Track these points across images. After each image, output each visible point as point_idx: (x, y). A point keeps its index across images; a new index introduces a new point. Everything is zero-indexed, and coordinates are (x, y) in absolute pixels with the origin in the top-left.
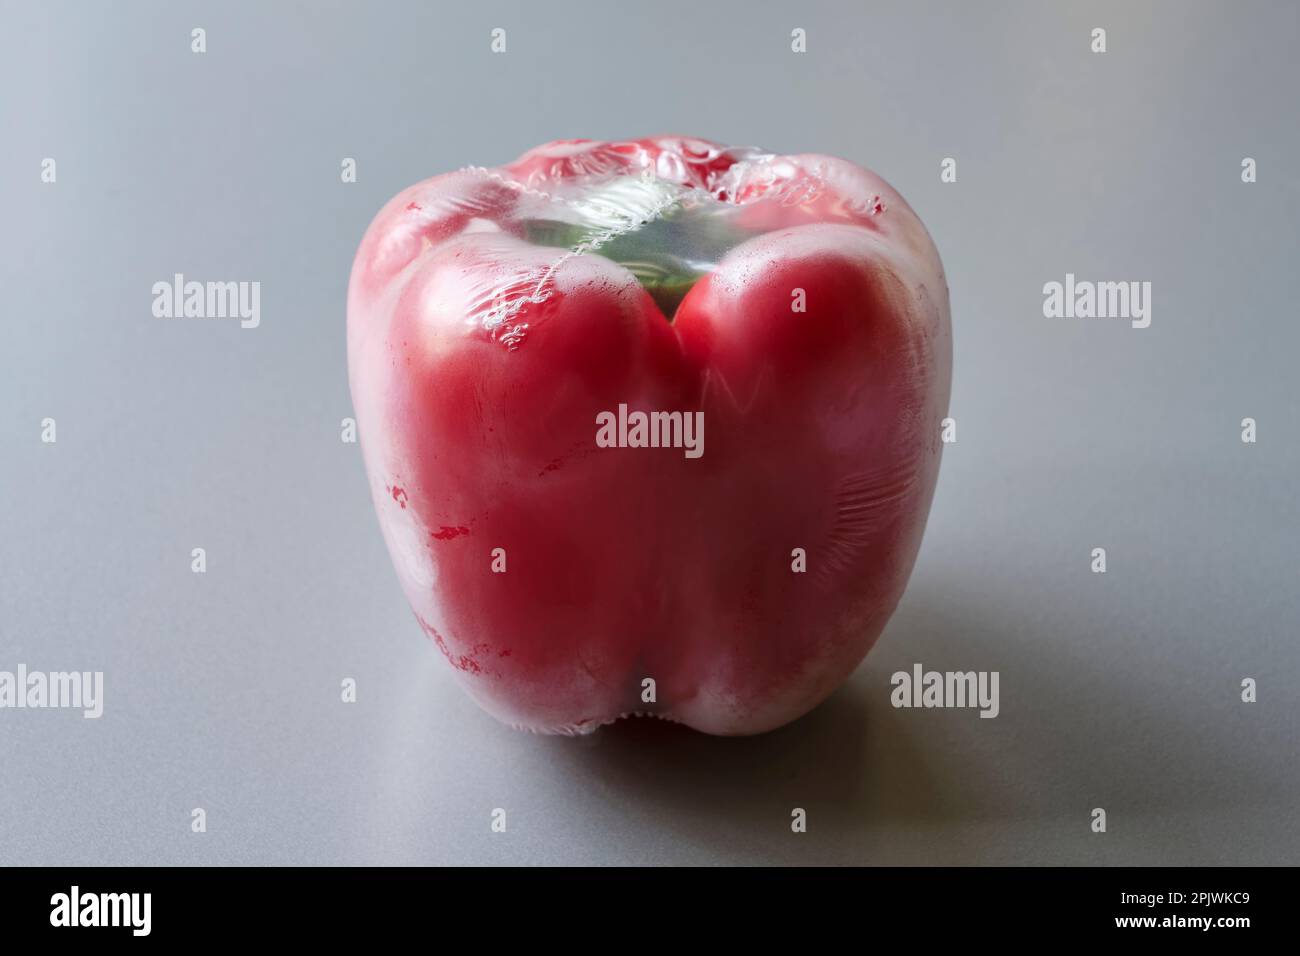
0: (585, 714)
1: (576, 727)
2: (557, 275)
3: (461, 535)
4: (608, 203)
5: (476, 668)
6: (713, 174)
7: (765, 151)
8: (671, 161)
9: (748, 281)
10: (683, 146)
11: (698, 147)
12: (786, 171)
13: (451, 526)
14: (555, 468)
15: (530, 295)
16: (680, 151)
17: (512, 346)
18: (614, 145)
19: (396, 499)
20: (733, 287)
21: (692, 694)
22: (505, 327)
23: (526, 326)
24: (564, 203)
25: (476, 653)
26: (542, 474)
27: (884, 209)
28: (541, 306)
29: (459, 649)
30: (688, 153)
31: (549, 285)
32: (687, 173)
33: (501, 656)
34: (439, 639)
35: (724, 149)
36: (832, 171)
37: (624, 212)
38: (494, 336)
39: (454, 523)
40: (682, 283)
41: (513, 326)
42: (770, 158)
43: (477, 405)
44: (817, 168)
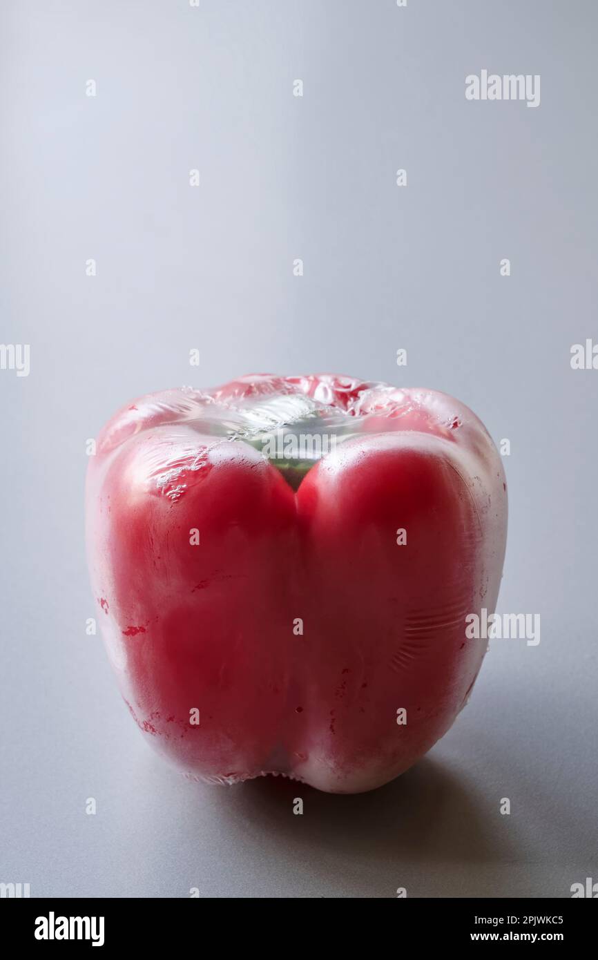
0: (230, 769)
1: (225, 778)
2: (211, 453)
3: (141, 633)
4: (264, 411)
5: (153, 730)
6: (352, 399)
7: (389, 385)
8: (325, 390)
9: (344, 463)
10: (336, 380)
11: (345, 382)
12: (398, 397)
13: (135, 626)
14: (203, 587)
15: (190, 465)
16: (332, 384)
17: (175, 499)
18: (288, 378)
19: (103, 607)
20: (333, 467)
21: (305, 758)
22: (171, 486)
23: (184, 486)
24: (237, 411)
25: (152, 718)
26: (193, 591)
27: (459, 425)
28: (196, 473)
29: (142, 716)
30: (338, 384)
31: (204, 459)
32: (334, 398)
33: (168, 721)
34: (131, 708)
35: (363, 383)
36: (428, 398)
37: (275, 418)
38: (163, 492)
39: (136, 625)
40: (307, 467)
41: (176, 485)
42: (391, 389)
43: (150, 540)
44: (418, 396)
